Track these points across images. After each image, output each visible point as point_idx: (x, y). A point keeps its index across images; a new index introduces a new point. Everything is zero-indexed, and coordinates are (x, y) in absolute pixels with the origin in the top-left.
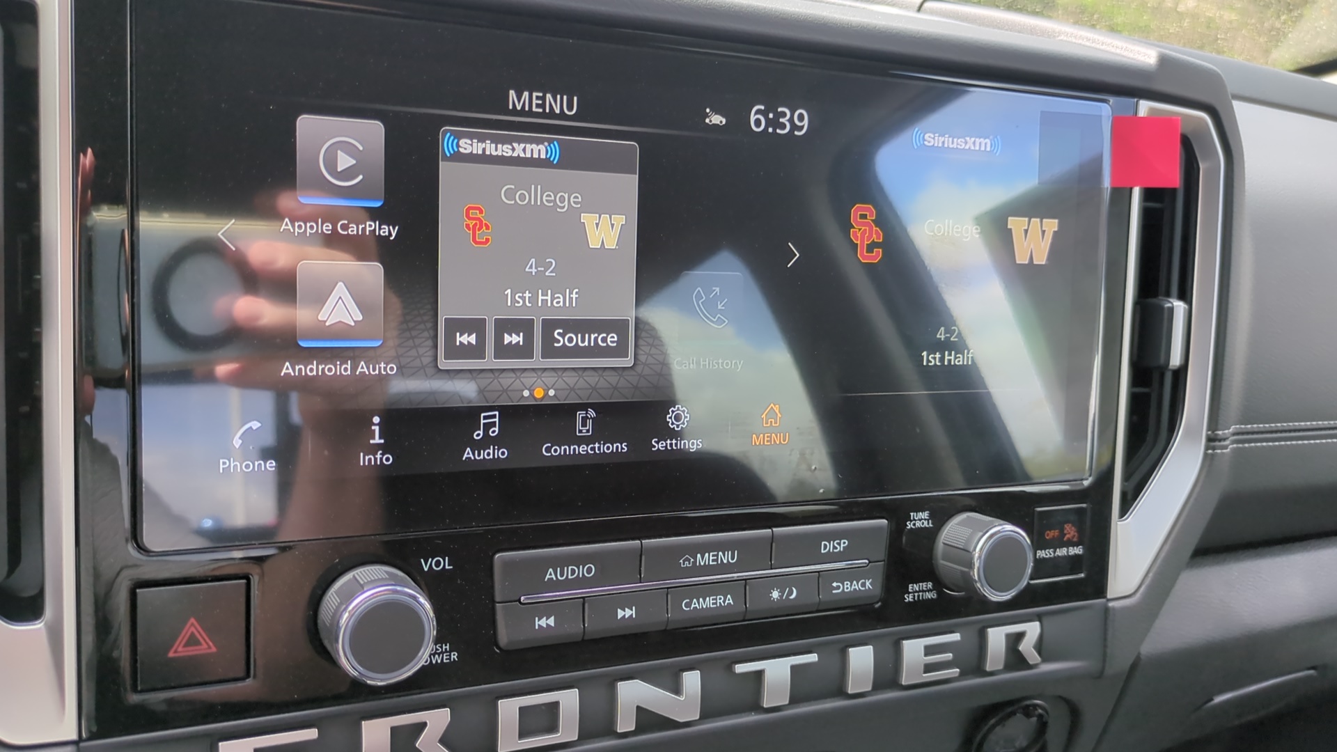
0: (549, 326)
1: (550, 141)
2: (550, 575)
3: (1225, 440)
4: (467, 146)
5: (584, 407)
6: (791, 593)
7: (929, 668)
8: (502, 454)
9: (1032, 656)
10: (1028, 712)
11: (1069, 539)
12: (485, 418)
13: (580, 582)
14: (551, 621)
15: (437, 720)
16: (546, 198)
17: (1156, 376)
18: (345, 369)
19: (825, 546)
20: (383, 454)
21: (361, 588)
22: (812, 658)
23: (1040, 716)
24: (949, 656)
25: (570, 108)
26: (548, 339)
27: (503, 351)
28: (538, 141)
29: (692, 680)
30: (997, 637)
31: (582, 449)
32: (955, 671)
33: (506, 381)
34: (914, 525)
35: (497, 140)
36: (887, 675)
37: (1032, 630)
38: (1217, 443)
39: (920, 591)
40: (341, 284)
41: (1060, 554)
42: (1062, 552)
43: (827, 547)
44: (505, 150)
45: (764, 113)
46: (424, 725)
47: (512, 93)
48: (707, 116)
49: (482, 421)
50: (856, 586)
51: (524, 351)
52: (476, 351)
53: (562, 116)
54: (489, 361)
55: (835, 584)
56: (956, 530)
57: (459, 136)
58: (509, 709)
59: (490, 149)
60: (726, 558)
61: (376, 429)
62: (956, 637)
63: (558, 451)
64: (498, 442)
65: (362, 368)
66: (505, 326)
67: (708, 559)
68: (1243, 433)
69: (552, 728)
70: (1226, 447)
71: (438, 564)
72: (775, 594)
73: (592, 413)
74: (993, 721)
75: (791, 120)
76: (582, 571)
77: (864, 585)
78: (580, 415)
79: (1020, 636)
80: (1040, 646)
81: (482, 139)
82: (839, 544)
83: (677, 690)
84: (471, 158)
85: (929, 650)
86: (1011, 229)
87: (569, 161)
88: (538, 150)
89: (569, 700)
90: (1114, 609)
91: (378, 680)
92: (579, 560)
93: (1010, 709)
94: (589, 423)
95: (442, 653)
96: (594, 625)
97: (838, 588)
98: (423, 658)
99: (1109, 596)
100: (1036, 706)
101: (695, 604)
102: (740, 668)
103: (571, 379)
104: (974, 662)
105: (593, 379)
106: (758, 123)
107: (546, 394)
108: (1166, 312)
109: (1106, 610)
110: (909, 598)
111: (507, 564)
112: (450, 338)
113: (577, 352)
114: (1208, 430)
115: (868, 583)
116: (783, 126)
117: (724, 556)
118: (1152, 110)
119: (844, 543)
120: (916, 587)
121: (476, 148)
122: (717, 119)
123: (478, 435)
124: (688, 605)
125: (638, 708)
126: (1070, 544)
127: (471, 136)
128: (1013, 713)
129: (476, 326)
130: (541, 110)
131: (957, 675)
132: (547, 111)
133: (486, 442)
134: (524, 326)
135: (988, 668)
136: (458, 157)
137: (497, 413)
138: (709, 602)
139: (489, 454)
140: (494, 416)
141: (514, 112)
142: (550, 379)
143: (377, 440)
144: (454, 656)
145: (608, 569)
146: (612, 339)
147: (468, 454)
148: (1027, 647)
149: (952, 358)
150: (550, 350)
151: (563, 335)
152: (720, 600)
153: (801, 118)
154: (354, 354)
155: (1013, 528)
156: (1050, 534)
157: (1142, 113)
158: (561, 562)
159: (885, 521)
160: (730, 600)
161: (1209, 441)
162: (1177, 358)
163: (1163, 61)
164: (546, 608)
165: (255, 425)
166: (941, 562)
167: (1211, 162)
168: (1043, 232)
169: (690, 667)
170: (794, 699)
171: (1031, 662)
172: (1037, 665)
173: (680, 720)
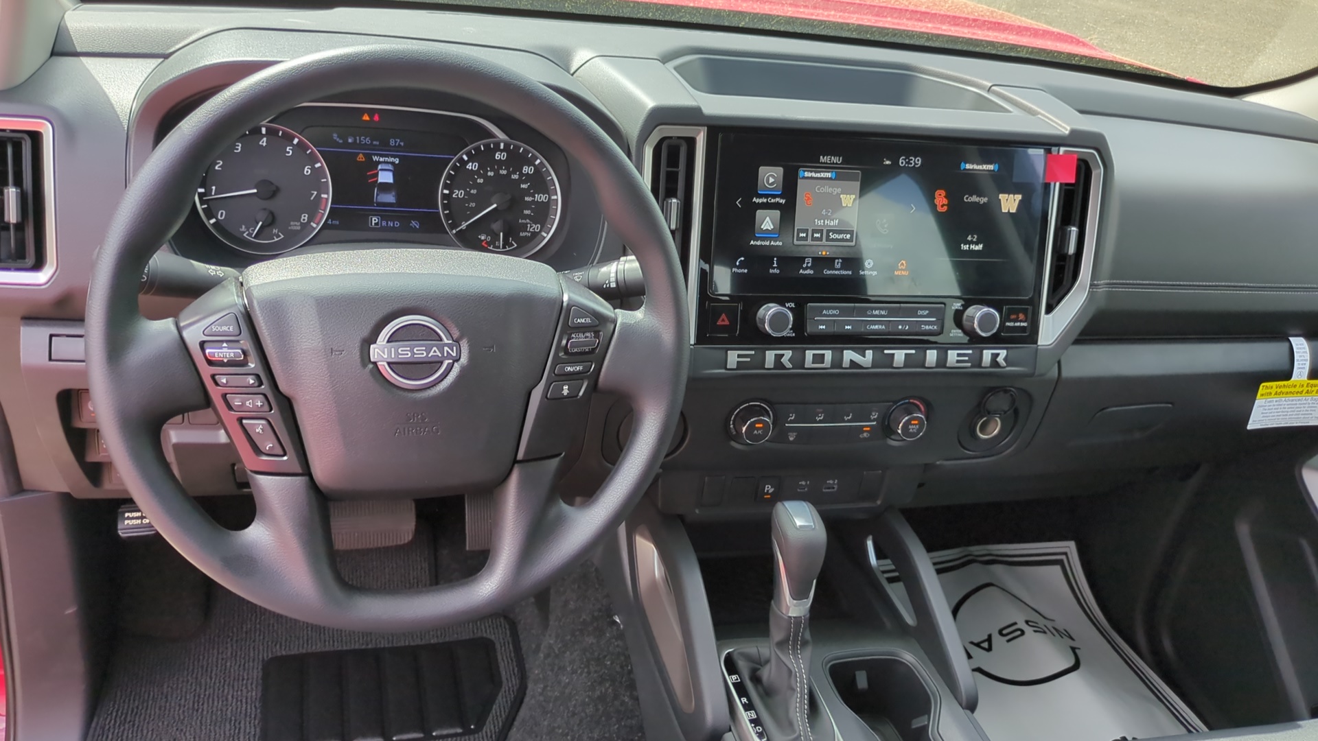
0: (828, 231)
1: (832, 172)
2: (824, 312)
3: (1098, 285)
4: (806, 174)
5: (838, 258)
6: (906, 327)
7: (958, 361)
8: (812, 272)
9: (1003, 363)
10: (1006, 391)
11: (1021, 319)
13: (834, 315)
14: (824, 327)
15: (788, 354)
16: (830, 190)
17: (1067, 260)
18: (767, 243)
20: (776, 269)
21: (772, 308)
22: (913, 352)
23: (1011, 395)
24: (967, 358)
25: (839, 160)
26: (828, 236)
27: (814, 239)
28: (828, 172)
29: (869, 353)
30: (987, 355)
31: (837, 272)
32: (970, 364)
33: (814, 249)
34: (954, 308)
35: (816, 172)
36: (942, 361)
37: (1003, 353)
38: (1095, 287)
39: (956, 333)
40: (768, 218)
41: (1016, 325)
42: (1018, 324)
43: (920, 313)
44: (818, 175)
45: (905, 160)
46: (784, 355)
47: (821, 157)
48: (884, 161)
49: (806, 261)
50: (931, 327)
51: (820, 239)
52: (805, 239)
53: (837, 164)
54: (809, 242)
55: (923, 326)
56: (970, 311)
57: (804, 171)
58: (809, 354)
59: (813, 175)
60: (883, 313)
61: (775, 262)
62: (970, 352)
63: (829, 272)
64: (811, 268)
65: (772, 243)
66: (814, 231)
67: (877, 312)
68: (1109, 284)
69: (823, 363)
70: (1100, 288)
71: (792, 305)
72: (900, 327)
73: (840, 261)
74: (990, 394)
75: (914, 162)
76: (835, 312)
77: (933, 328)
78: (837, 261)
79: (998, 355)
80: (1006, 359)
81: (811, 172)
82: (925, 312)
83: (864, 356)
84: (808, 178)
85: (959, 355)
86: (1000, 200)
87: (838, 178)
88: (829, 175)
89: (828, 355)
90: (1041, 349)
91: (774, 335)
92: (834, 308)
93: (997, 390)
94: (839, 264)
95: (791, 332)
96: (835, 329)
97: (924, 328)
98: (784, 334)
99: (1039, 343)
101: (872, 327)
102: (886, 352)
103: (834, 249)
104: (978, 362)
105: (841, 249)
106: (902, 163)
107: (826, 254)
108: (1068, 231)
109: (1037, 350)
110: (951, 335)
111: (812, 308)
112: (798, 234)
113: (837, 240)
114: (1090, 282)
115: (935, 328)
116: (911, 164)
118: (1066, 151)
119: (927, 312)
120: (955, 331)
121: (810, 175)
122: (888, 162)
123: (805, 266)
124: (870, 327)
125: (851, 360)
126: (1021, 321)
127: (808, 171)
128: (998, 392)
129: (806, 231)
130: (830, 162)
131: (970, 366)
132: (832, 162)
133: (807, 268)
134: (821, 231)
135: (983, 365)
136: (804, 178)
137: (811, 259)
138: (877, 327)
139: (808, 272)
141: (822, 163)
142: (827, 248)
143: (775, 265)
144: (794, 335)
145: (844, 312)
146: (848, 236)
147: (801, 271)
148: (1000, 359)
149: (974, 248)
150: (828, 239)
151: (832, 234)
152: (880, 327)
153: (918, 160)
154: (770, 239)
155: (992, 310)
156: (1013, 317)
157: (1061, 153)
158: (828, 308)
159: (943, 305)
160: (884, 327)
161: (1091, 285)
162: (1072, 250)
163: (1073, 132)
164: (822, 323)
165: (742, 259)
166: (965, 322)
167: (1097, 171)
168: (1015, 200)
169: (869, 349)
170: (906, 366)
171: (1002, 365)
172: (1004, 367)
173: (864, 366)
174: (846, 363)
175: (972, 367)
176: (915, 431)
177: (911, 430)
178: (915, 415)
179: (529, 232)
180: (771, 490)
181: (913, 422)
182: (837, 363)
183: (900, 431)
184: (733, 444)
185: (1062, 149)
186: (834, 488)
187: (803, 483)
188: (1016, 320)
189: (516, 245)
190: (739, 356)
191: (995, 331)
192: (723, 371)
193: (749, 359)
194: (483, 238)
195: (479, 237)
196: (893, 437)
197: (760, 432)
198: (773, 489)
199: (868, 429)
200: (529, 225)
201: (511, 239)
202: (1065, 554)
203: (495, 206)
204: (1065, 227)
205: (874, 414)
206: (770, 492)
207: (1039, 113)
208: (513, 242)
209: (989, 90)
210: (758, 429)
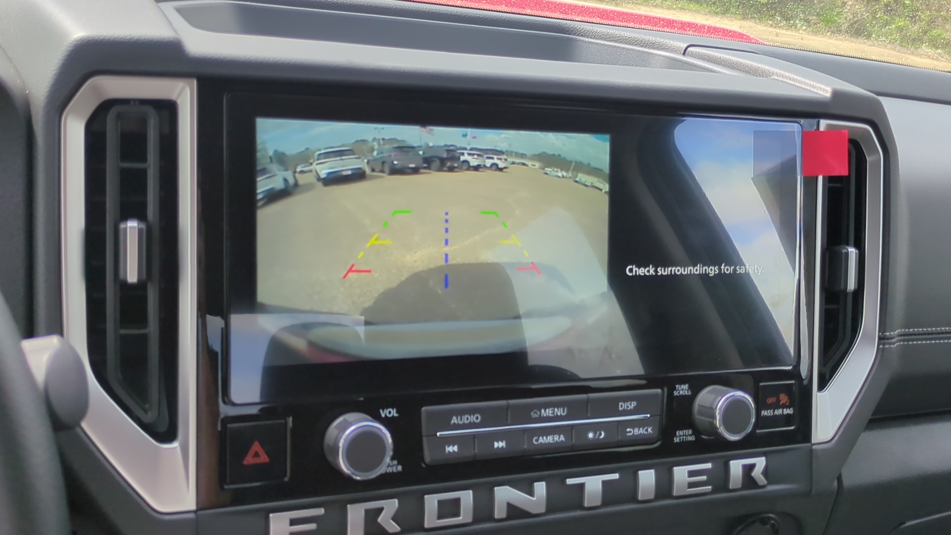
2: (454, 420)
3: (892, 338)
6: (600, 434)
7: (691, 485)
9: (761, 480)
10: (765, 520)
11: (783, 404)
13: (472, 425)
14: (456, 448)
15: (391, 506)
19: (622, 405)
22: (616, 476)
23: (773, 525)
24: (704, 478)
29: (540, 488)
30: (736, 467)
32: (710, 488)
34: (679, 393)
36: (664, 487)
37: (760, 463)
38: (886, 341)
39: (683, 435)
41: (777, 414)
42: (778, 412)
43: (622, 406)
46: (383, 508)
50: (642, 431)
55: (628, 430)
56: (705, 396)
58: (432, 502)
60: (559, 412)
62: (708, 466)
67: (548, 412)
68: (907, 335)
69: (457, 514)
70: (894, 343)
71: (390, 413)
72: (591, 435)
76: (473, 418)
77: (647, 430)
79: (752, 466)
80: (765, 473)
82: (631, 404)
83: (531, 493)
85: (691, 474)
89: (467, 498)
90: (816, 450)
92: (472, 412)
93: (751, 520)
95: (393, 466)
96: (480, 451)
97: (630, 432)
98: (382, 469)
99: (813, 441)
100: (769, 518)
101: (541, 440)
102: (570, 481)
104: (720, 480)
108: (843, 255)
109: (811, 450)
110: (676, 440)
111: (430, 414)
114: (879, 332)
115: (649, 430)
117: (558, 411)
118: (829, 126)
119: (634, 404)
120: (681, 433)
124: (537, 440)
125: (508, 503)
126: (784, 406)
128: (753, 522)
131: (710, 490)
135: (731, 487)
138: (550, 438)
144: (400, 468)
145: (490, 418)
148: (757, 473)
152: (556, 438)
155: (740, 394)
156: (770, 400)
157: (822, 128)
158: (460, 413)
159: (660, 390)
160: (562, 438)
161: (880, 339)
162: (852, 285)
163: (836, 94)
164: (451, 440)
166: (697, 417)
167: (875, 159)
169: (539, 480)
170: (606, 502)
171: (760, 484)
172: (763, 487)
173: (533, 512)
174: (500, 512)
175: (713, 491)
182: (483, 511)
185: (824, 124)
188: (777, 406)
190: (293, 522)
191: (749, 429)
193: (312, 526)
204: (837, 248)
207: (773, 74)
209: (684, 54)
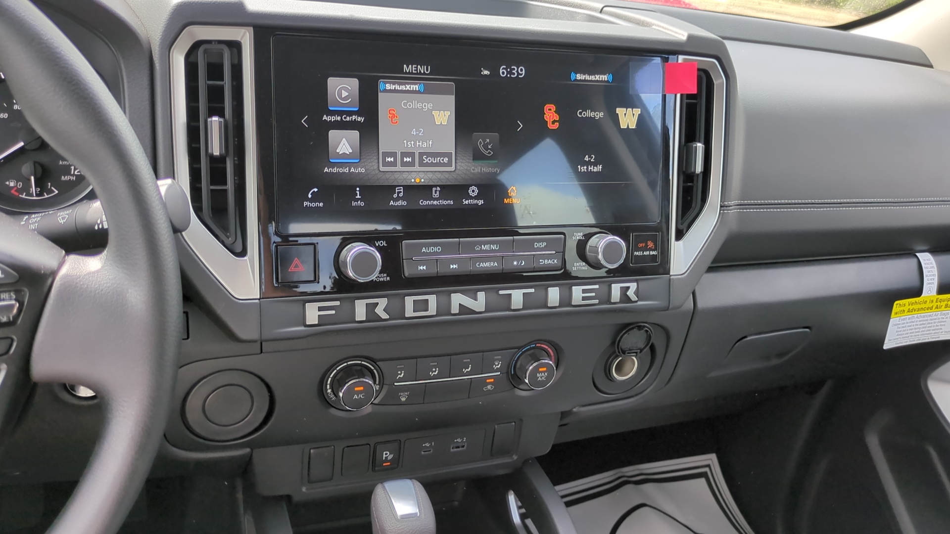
0: (421, 155)
1: (420, 84)
3: (729, 207)
4: (388, 87)
5: (436, 186)
6: (522, 263)
7: (584, 299)
8: (405, 203)
9: (634, 298)
10: (640, 328)
11: (650, 247)
12: (398, 189)
13: (436, 253)
14: (425, 268)
15: (383, 303)
16: (419, 105)
17: (695, 179)
18: (346, 170)
20: (360, 202)
21: (355, 247)
22: (532, 290)
23: (647, 331)
24: (593, 294)
25: (427, 70)
26: (421, 160)
27: (404, 164)
28: (415, 84)
29: (481, 295)
30: (616, 290)
31: (435, 203)
32: (596, 301)
33: (405, 175)
34: (576, 238)
35: (400, 84)
36: (566, 300)
37: (633, 286)
38: (725, 208)
39: (579, 266)
40: (344, 139)
41: (646, 254)
43: (536, 245)
44: (403, 88)
45: (506, 69)
46: (378, 303)
47: (405, 66)
48: (482, 71)
49: (397, 191)
50: (550, 261)
51: (412, 164)
52: (394, 164)
53: (424, 74)
54: (399, 168)
55: (541, 261)
56: (594, 240)
57: (385, 83)
58: (409, 301)
59: (397, 87)
60: (494, 247)
61: (358, 192)
62: (597, 287)
63: (426, 203)
64: (403, 199)
65: (352, 170)
66: (404, 155)
67: (487, 247)
68: (740, 205)
69: (427, 310)
70: (731, 210)
71: (381, 243)
72: (515, 263)
73: (439, 189)
74: (623, 333)
75: (517, 71)
76: (436, 249)
77: (553, 261)
78: (434, 189)
79: (628, 288)
80: (637, 293)
81: (394, 84)
82: (542, 244)
83: (476, 299)
84: (390, 91)
85: (584, 291)
86: (618, 114)
87: (427, 91)
88: (415, 87)
89: (432, 300)
90: (673, 280)
91: (361, 280)
92: (435, 245)
93: (631, 327)
94: (438, 192)
95: (384, 277)
96: (441, 270)
97: (542, 262)
99: (671, 274)
100: (644, 327)
101: (481, 265)
102: (501, 292)
103: (430, 175)
104: (605, 298)
105: (439, 175)
106: (503, 73)
107: (420, 181)
108: (694, 148)
109: (670, 280)
110: (575, 268)
111: (407, 245)
112: (384, 159)
113: (432, 165)
114: (721, 202)
115: (555, 261)
116: (514, 74)
118: (685, 59)
119: (545, 244)
120: (577, 264)
121: (393, 87)
122: (486, 72)
123: (395, 196)
124: (479, 265)
125: (460, 304)
126: (650, 250)
127: (390, 83)
128: (633, 328)
129: (394, 155)
130: (416, 72)
131: (598, 302)
132: (419, 72)
133: (398, 199)
134: (412, 155)
135: (612, 301)
136: (385, 91)
137: (402, 188)
138: (487, 264)
139: (400, 203)
140: (401, 189)
141: (406, 73)
142: (422, 175)
143: (358, 197)
144: (388, 278)
145: (446, 249)
146: (446, 160)
147: (392, 203)
148: (631, 293)
149: (592, 168)
150: (422, 164)
151: (426, 158)
152: (492, 264)
153: (521, 70)
154: (349, 165)
155: (617, 238)
156: (641, 245)
157: (680, 61)
158: (428, 246)
159: (563, 236)
160: (496, 264)
161: (721, 206)
162: (699, 168)
163: (691, 38)
164: (422, 263)
165: (316, 190)
166: (588, 253)
167: (719, 81)
168: (634, 114)
169: (481, 290)
170: (525, 307)
171: (633, 300)
172: (636, 302)
173: (477, 310)
174: (455, 309)
175: (600, 303)
176: (543, 378)
177: (540, 379)
178: (543, 361)
179: (74, 175)
180: (390, 457)
181: (540, 370)
182: (444, 309)
183: (527, 381)
184: (333, 411)
185: (681, 58)
186: (463, 446)
187: (427, 445)
188: (646, 249)
189: (57, 192)
190: (320, 309)
191: (622, 261)
192: (302, 328)
193: (333, 312)
194: (12, 184)
195: (7, 183)
196: (521, 387)
197: (361, 396)
198: (392, 456)
199: (492, 380)
200: (73, 168)
201: (49, 184)
202: (708, 466)
203: (21, 144)
204: (690, 144)
205: (497, 363)
206: (389, 458)
207: (653, 24)
208: (53, 188)
209: (601, 12)
210: (358, 393)
